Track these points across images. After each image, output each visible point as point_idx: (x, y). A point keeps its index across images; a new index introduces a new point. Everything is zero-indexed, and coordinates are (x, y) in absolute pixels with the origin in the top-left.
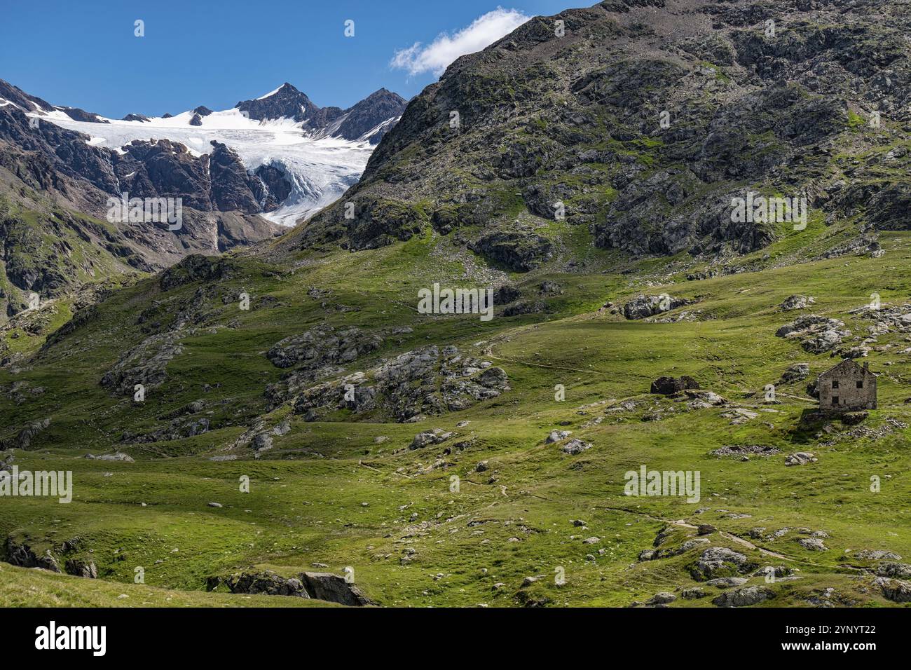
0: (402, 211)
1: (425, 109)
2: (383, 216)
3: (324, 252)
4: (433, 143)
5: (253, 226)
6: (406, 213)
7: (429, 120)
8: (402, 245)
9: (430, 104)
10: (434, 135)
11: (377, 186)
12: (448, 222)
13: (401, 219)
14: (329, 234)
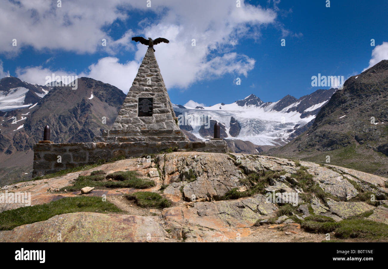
0: (342, 136)
1: (340, 97)
2: (334, 138)
3: (310, 152)
4: (347, 109)
5: (247, 145)
6: (344, 136)
7: (343, 101)
8: (343, 149)
9: (342, 95)
10: (347, 106)
11: (325, 126)
12: (362, 140)
13: (342, 138)
14: (310, 145)
